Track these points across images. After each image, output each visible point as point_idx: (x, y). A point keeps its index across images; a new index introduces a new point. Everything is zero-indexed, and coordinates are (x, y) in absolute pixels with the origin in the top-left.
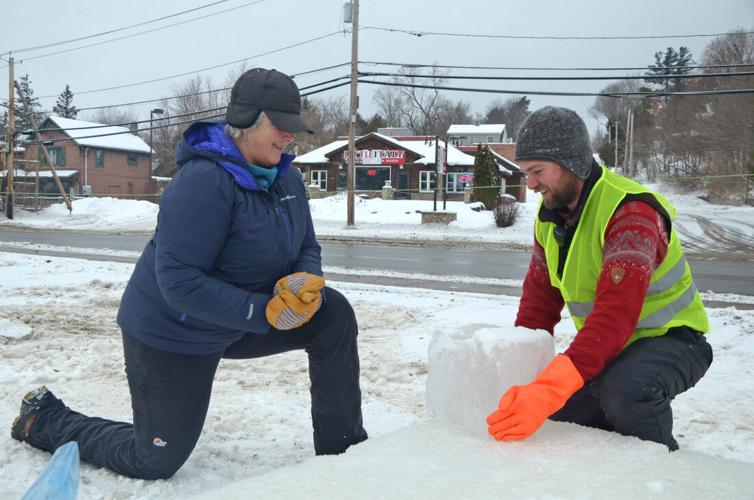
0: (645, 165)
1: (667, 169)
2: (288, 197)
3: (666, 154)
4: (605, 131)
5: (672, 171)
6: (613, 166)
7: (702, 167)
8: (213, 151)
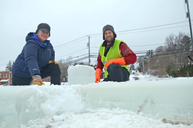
0: (147, 71)
1: (151, 72)
2: (48, 50)
3: (151, 69)
4: (139, 66)
5: (152, 72)
6: (141, 72)
7: (157, 71)
8: (34, 38)
